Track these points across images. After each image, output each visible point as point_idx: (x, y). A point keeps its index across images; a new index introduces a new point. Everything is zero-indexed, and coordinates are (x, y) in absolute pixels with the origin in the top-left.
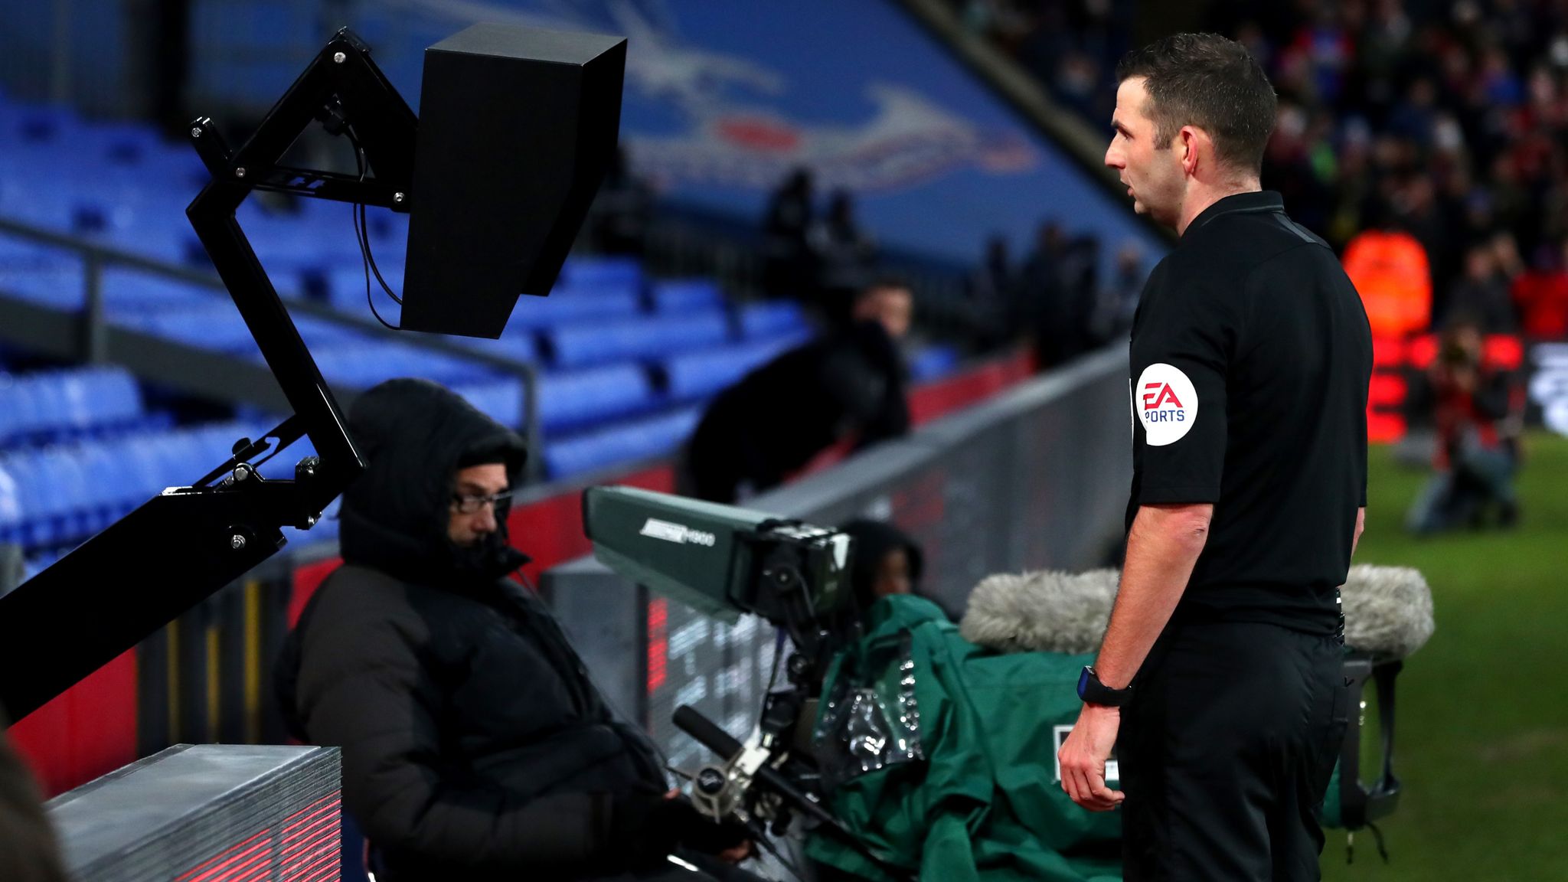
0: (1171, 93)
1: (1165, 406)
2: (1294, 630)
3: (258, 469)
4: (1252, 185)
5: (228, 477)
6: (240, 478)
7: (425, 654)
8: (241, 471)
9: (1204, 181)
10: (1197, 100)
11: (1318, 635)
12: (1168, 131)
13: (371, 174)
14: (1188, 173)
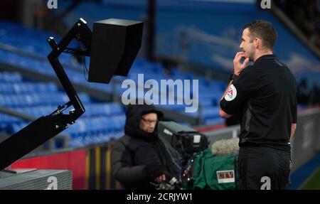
0: (254, 31)
3: (63, 112)
8: (59, 112)
9: (260, 50)
11: (283, 150)
12: (253, 39)
14: (256, 48)
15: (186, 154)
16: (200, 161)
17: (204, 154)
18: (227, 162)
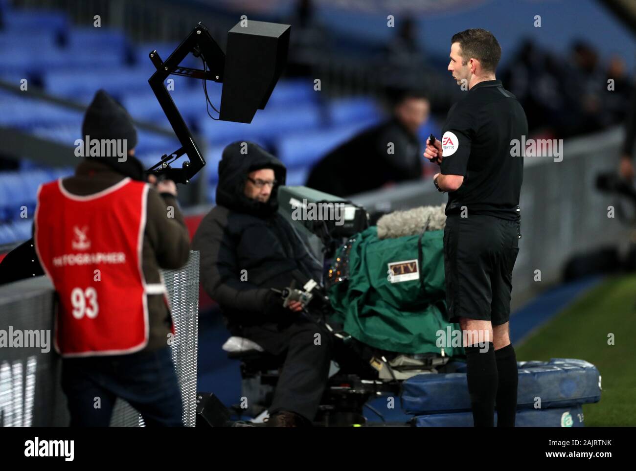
0: (468, 48)
1: (448, 144)
2: (499, 218)
3: (170, 165)
4: (493, 78)
5: (160, 167)
6: (164, 167)
7: (226, 230)
8: (164, 165)
9: (477, 75)
10: (475, 50)
11: (509, 220)
12: (466, 60)
13: (208, 70)
14: (472, 73)
15: (332, 240)
16: (359, 249)
17: (364, 238)
18: (405, 247)
